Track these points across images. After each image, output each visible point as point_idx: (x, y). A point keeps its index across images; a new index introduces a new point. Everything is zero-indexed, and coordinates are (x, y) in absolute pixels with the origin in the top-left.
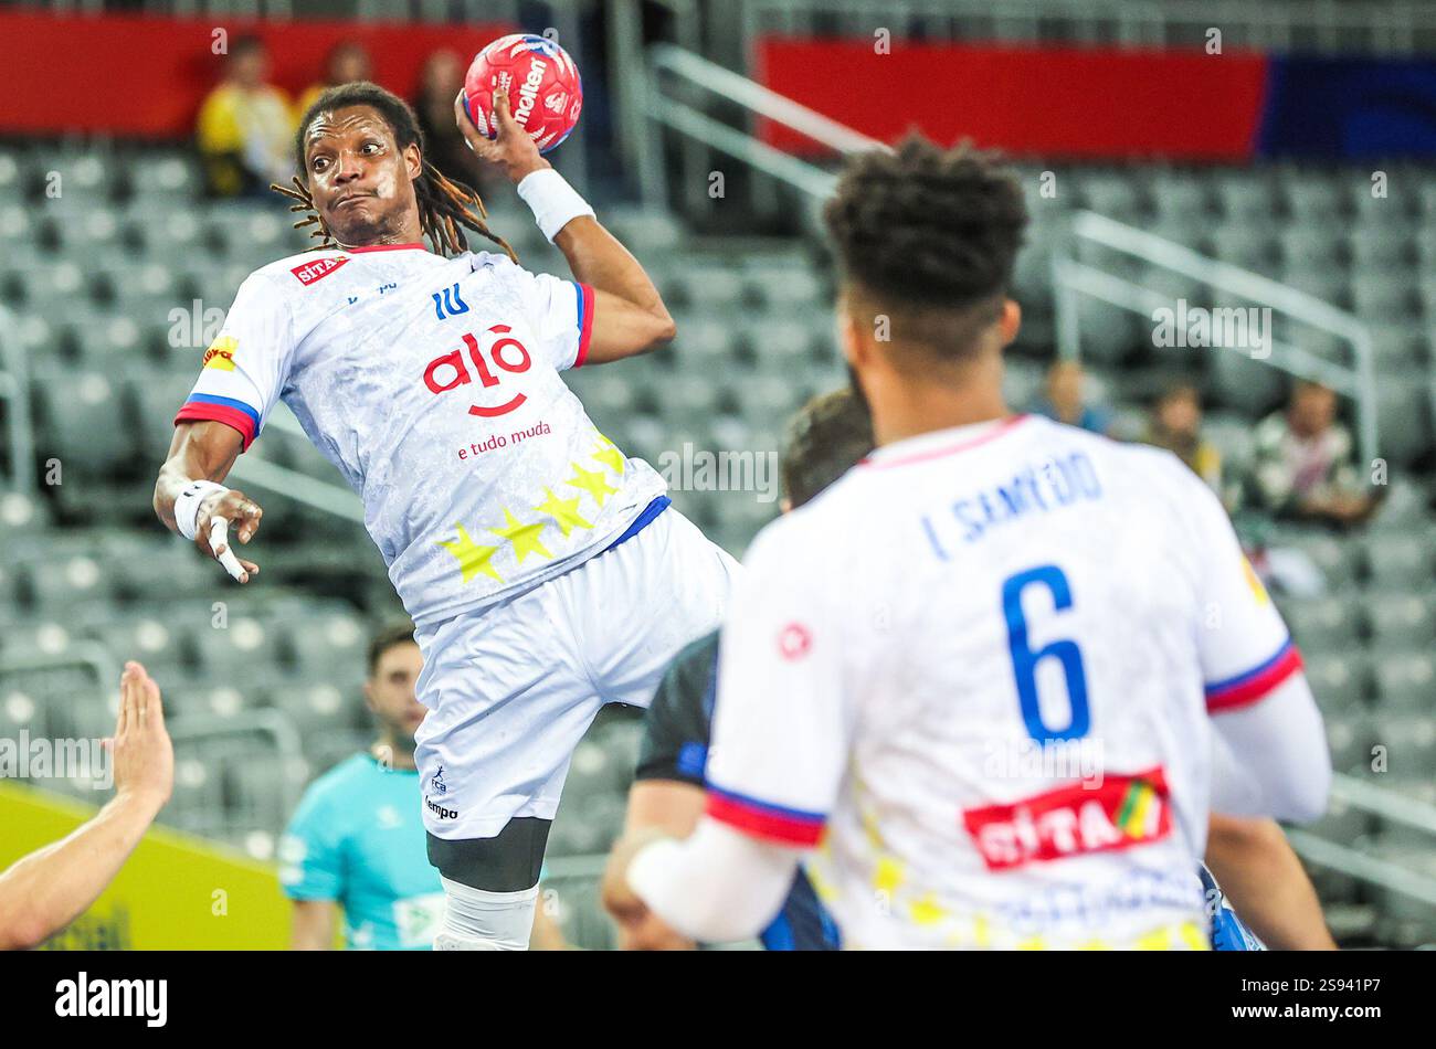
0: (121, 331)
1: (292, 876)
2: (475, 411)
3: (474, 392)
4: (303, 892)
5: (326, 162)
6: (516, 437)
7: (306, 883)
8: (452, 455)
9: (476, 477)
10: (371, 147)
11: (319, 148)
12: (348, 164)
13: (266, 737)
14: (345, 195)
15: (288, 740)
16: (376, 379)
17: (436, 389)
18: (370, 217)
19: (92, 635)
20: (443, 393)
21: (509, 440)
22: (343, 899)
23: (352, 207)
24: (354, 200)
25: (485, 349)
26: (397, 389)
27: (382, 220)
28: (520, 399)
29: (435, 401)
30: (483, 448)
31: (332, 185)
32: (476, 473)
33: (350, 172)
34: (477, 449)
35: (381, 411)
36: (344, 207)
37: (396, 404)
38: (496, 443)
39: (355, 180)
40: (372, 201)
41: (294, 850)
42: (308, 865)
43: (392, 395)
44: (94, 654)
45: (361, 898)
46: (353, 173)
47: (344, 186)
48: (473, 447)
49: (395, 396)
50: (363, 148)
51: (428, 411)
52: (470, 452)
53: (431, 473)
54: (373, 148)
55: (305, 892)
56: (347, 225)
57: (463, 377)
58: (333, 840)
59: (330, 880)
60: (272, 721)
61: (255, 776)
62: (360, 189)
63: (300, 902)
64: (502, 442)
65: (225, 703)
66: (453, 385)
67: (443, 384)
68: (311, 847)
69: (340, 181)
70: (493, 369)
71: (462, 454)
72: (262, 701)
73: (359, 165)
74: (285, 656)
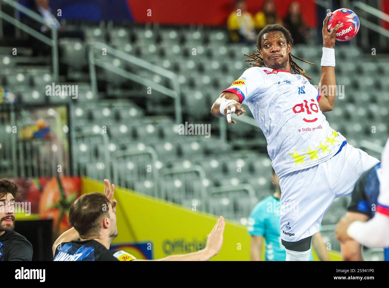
0: (206, 80)
1: (251, 229)
2: (305, 120)
3: (304, 115)
4: (254, 233)
5: (268, 46)
6: (314, 129)
7: (255, 231)
8: (297, 130)
9: (302, 137)
10: (281, 43)
11: (267, 42)
12: (275, 47)
13: (246, 192)
14: (274, 56)
15: (252, 192)
16: (280, 105)
17: (295, 112)
18: (280, 63)
19: (198, 163)
20: (297, 113)
21: (312, 129)
22: (265, 235)
23: (275, 59)
24: (276, 58)
25: (309, 105)
26: (285, 110)
27: (283, 64)
28: (316, 119)
29: (295, 115)
30: (305, 130)
31: (270, 53)
32: (302, 136)
33: (276, 50)
34: (304, 130)
35: (279, 115)
36: (273, 59)
37: (284, 114)
38: (308, 129)
39: (277, 52)
40: (281, 58)
41: (251, 222)
42: (255, 226)
43: (284, 111)
44: (198, 169)
45: (270, 235)
46: (277, 50)
47: (274, 53)
48: (303, 129)
49: (285, 112)
50: (279, 43)
51: (292, 118)
52: (302, 130)
53: (290, 134)
54: (282, 44)
55: (255, 234)
56: (273, 64)
57: (302, 110)
58: (262, 219)
59: (261, 230)
60: (247, 187)
61: (243, 202)
62: (278, 55)
63: (253, 236)
64: (310, 130)
65: (235, 182)
66: (300, 112)
67: (297, 111)
68: (256, 221)
69: (273, 52)
70: (310, 110)
71: (299, 131)
72: (245, 182)
73: (278, 48)
74: (251, 169)
